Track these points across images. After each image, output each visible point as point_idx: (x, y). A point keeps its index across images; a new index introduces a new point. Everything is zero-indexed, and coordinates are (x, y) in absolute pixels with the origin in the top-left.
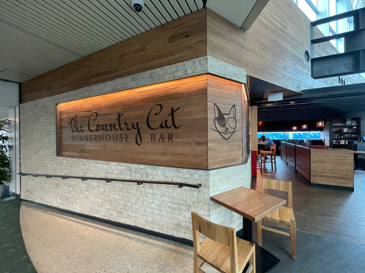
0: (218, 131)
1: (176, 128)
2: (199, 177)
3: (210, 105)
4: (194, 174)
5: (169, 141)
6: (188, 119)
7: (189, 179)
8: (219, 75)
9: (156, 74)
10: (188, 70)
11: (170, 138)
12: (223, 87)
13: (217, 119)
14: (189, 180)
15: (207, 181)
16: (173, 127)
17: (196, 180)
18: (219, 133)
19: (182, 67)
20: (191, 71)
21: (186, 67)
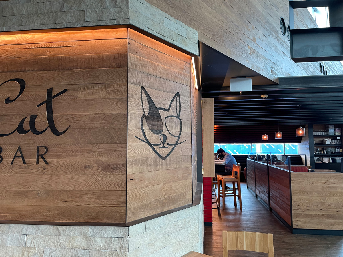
0: (148, 142)
1: (56, 133)
2: (106, 242)
3: (133, 89)
4: (94, 237)
5: (38, 163)
6: (85, 115)
7: (83, 248)
8: (151, 32)
9: (13, 11)
10: (88, 14)
11: (40, 156)
12: (158, 57)
13: (146, 117)
14: (83, 251)
15: (123, 250)
16: (49, 132)
17: (98, 251)
18: (150, 145)
19: (74, 5)
20: (95, 15)
21: (83, 7)
